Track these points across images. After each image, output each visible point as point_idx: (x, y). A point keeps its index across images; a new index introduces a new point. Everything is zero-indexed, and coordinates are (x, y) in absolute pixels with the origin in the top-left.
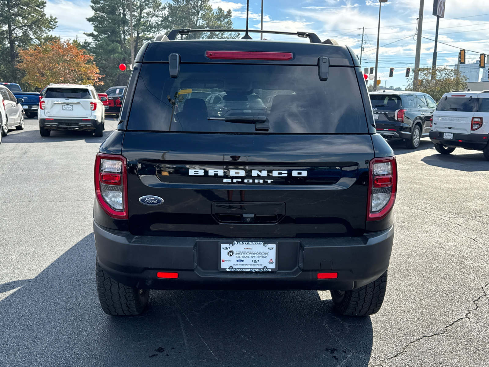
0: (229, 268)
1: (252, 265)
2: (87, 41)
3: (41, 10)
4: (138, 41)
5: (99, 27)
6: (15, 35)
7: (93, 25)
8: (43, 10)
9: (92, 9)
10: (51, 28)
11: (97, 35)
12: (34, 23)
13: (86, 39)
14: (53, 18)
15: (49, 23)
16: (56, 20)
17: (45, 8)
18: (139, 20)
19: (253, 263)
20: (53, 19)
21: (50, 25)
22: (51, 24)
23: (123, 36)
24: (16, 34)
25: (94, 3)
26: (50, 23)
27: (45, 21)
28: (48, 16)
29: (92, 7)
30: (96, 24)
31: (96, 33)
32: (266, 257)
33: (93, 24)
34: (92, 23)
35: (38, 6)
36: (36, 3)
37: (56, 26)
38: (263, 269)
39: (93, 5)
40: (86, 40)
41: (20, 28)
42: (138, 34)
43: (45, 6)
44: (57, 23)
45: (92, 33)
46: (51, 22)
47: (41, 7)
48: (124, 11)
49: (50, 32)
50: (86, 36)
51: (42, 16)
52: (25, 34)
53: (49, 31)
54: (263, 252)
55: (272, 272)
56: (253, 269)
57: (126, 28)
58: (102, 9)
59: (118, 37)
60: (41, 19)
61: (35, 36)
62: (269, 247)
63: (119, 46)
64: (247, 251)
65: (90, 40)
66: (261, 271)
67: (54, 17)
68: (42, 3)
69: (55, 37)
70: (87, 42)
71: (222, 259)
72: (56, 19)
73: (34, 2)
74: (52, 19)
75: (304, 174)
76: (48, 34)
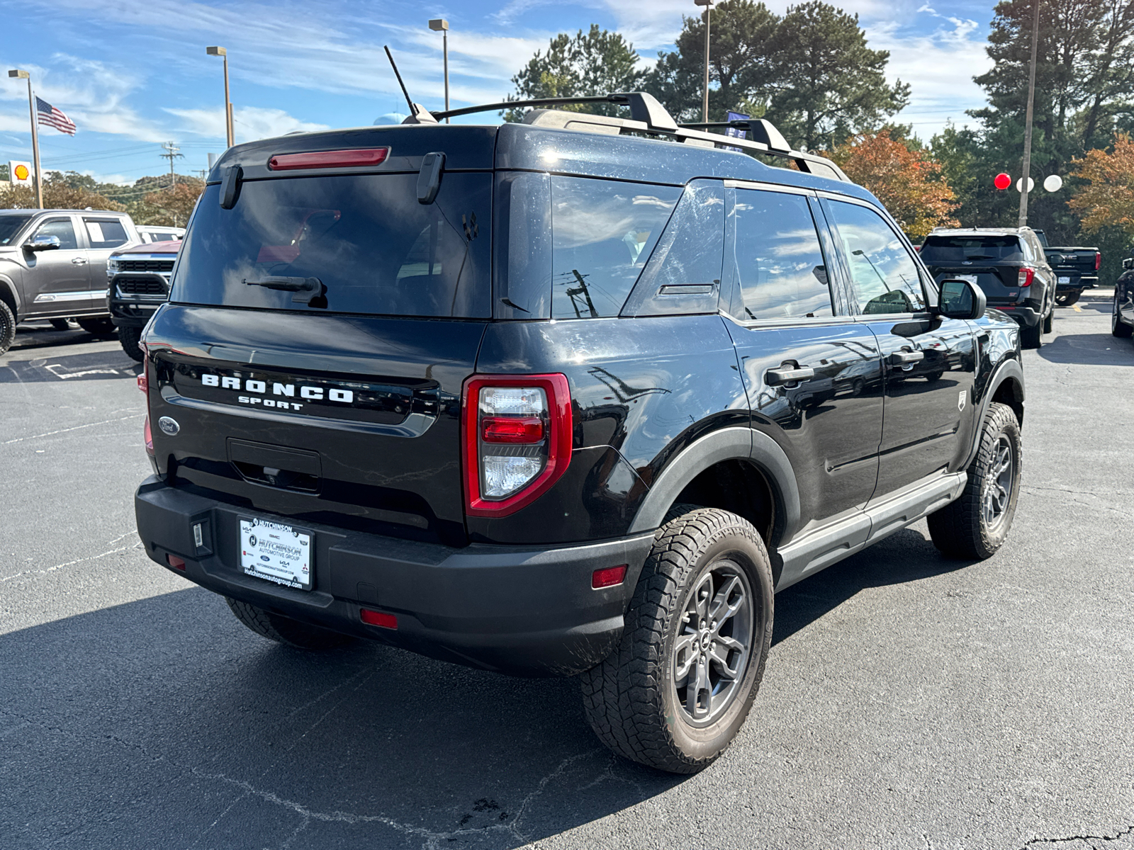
0: (249, 570)
1: (279, 570)
2: (968, 129)
3: (878, 71)
4: (1098, 117)
5: (1002, 95)
6: (820, 131)
7: (987, 92)
8: (881, 71)
9: (988, 56)
10: (895, 107)
11: (997, 112)
12: (859, 101)
13: (967, 124)
14: (901, 86)
15: (892, 97)
16: (908, 90)
17: (886, 66)
18: (1106, 66)
19: (280, 566)
20: (901, 89)
21: (895, 102)
22: (897, 100)
23: (1057, 110)
24: (824, 129)
25: (993, 42)
26: (895, 99)
27: (882, 94)
28: (891, 83)
29: (990, 51)
30: (994, 89)
31: (993, 109)
32: (298, 559)
33: (987, 89)
34: (984, 86)
35: (872, 65)
36: (868, 59)
37: (907, 102)
38: (292, 582)
39: (993, 45)
40: (966, 127)
41: (831, 114)
42: (1098, 100)
43: (887, 62)
44: (909, 97)
45: (986, 109)
46: (897, 96)
47: (877, 66)
48: (1067, 51)
49: (894, 116)
50: (970, 117)
51: (876, 85)
52: (840, 124)
53: (891, 116)
54: (294, 548)
55: (303, 591)
56: (278, 578)
57: (1070, 89)
58: (1012, 54)
59: (1042, 114)
60: (874, 92)
61: (857, 129)
62: (303, 540)
63: (1041, 134)
64: (273, 540)
65: (976, 125)
66: (289, 584)
67: (903, 84)
68: (880, 57)
69: (901, 126)
70: (969, 132)
71: (243, 550)
72: (908, 86)
73: (864, 57)
74: (899, 88)
75: (348, 397)
76: (886, 122)
